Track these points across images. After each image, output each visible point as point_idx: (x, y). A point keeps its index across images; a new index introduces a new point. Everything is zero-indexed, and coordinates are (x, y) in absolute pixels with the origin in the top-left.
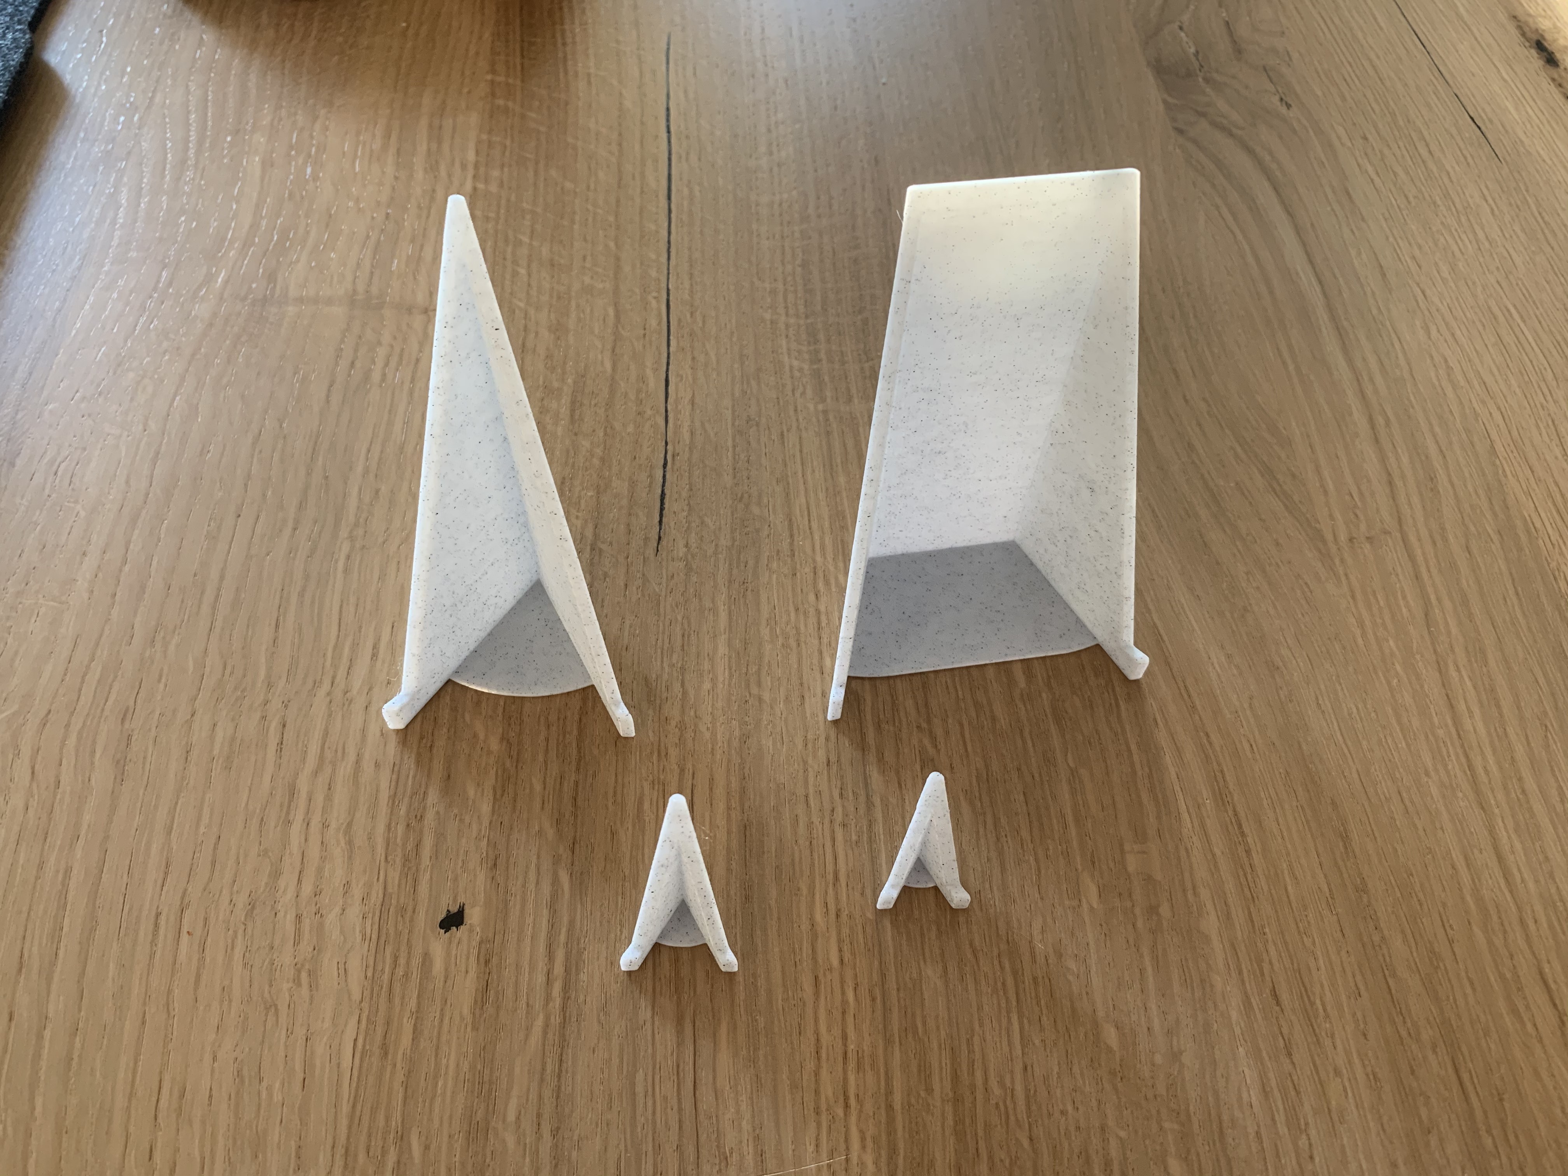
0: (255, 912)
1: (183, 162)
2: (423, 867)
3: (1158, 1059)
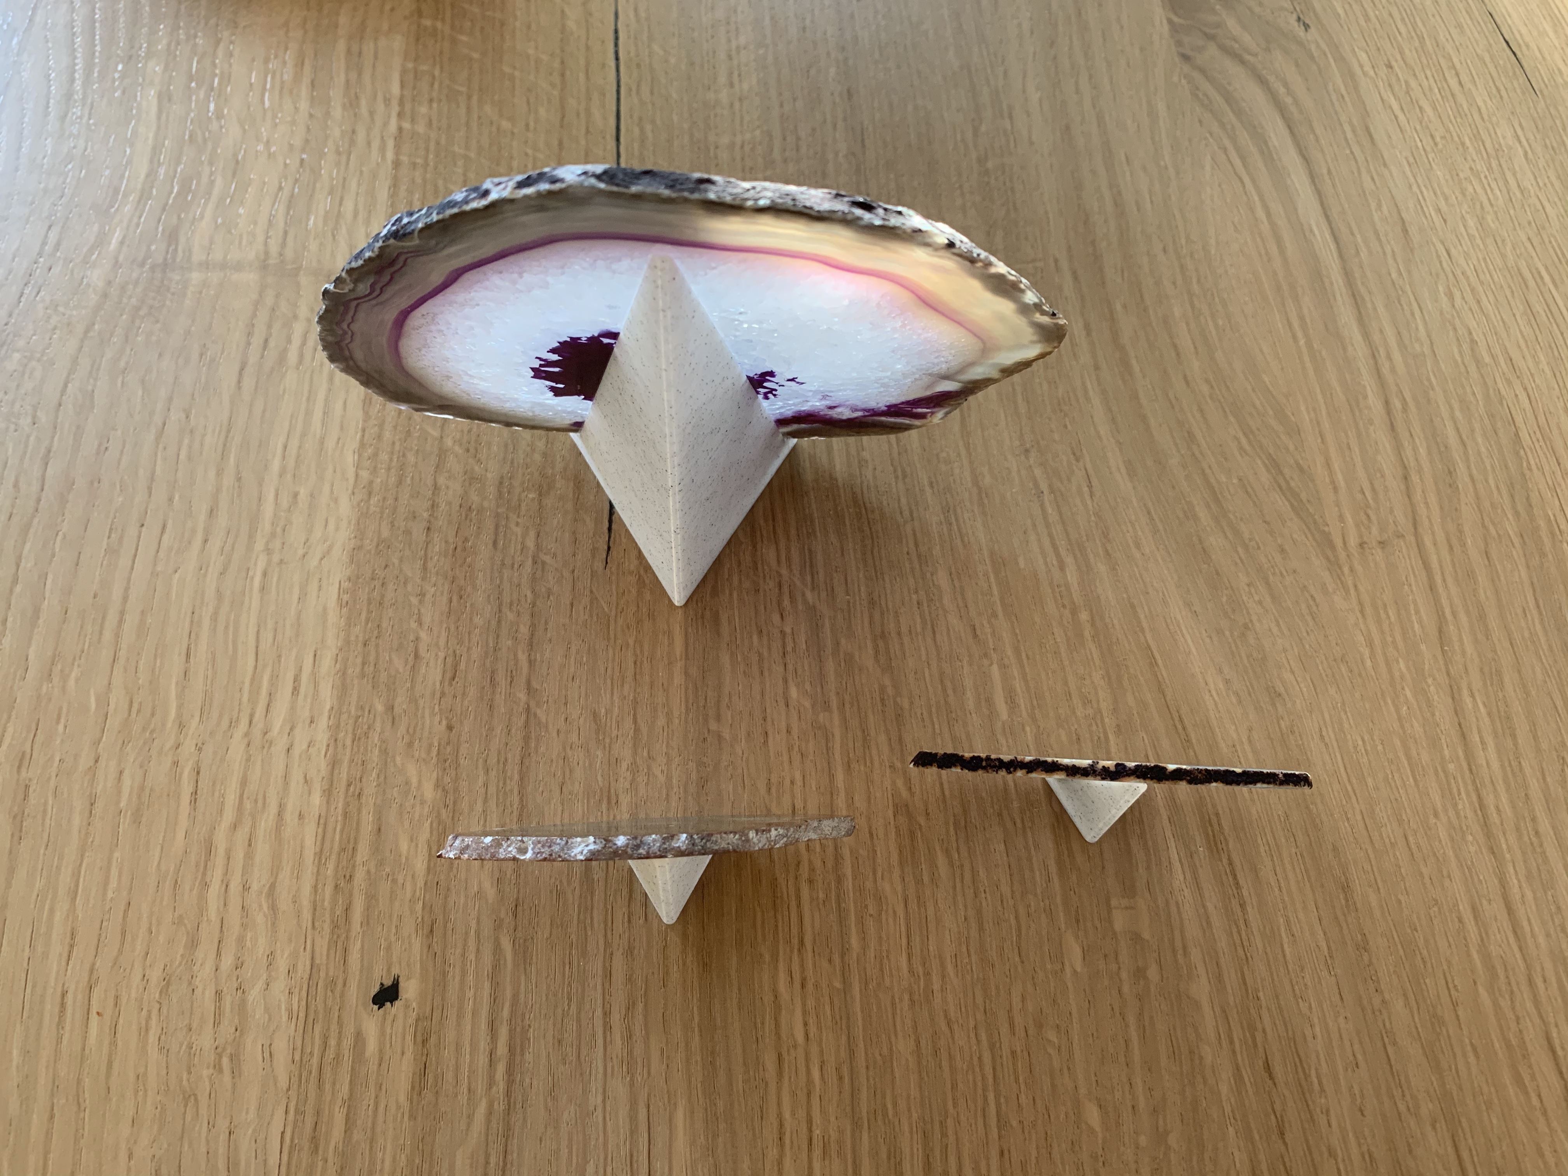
0: (171, 988)
1: (69, 96)
2: (353, 934)
3: (1143, 1140)
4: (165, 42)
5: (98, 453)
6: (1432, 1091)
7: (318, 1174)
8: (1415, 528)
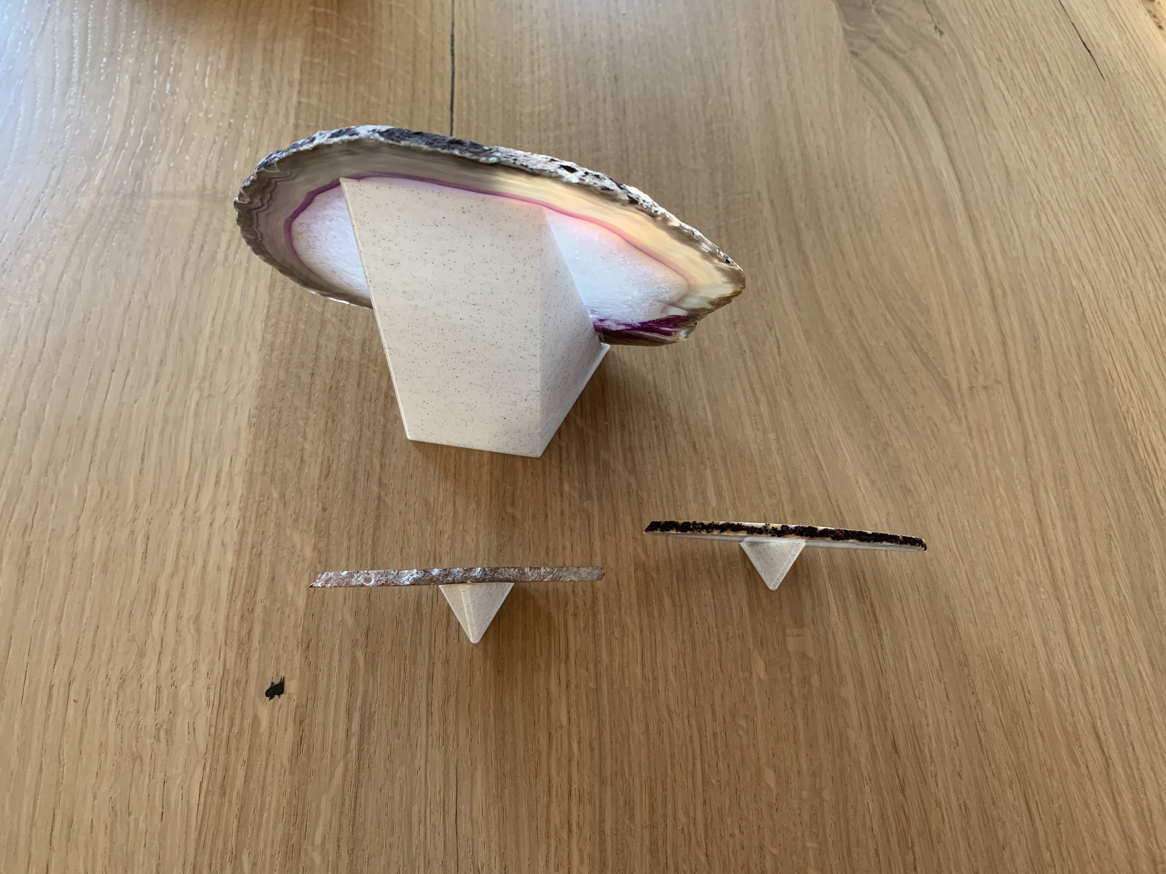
0: (126, 684)
1: (68, 80)
2: (253, 649)
3: (805, 794)
4: (136, 42)
5: (83, 322)
6: (1010, 762)
7: (225, 811)
8: (1010, 377)
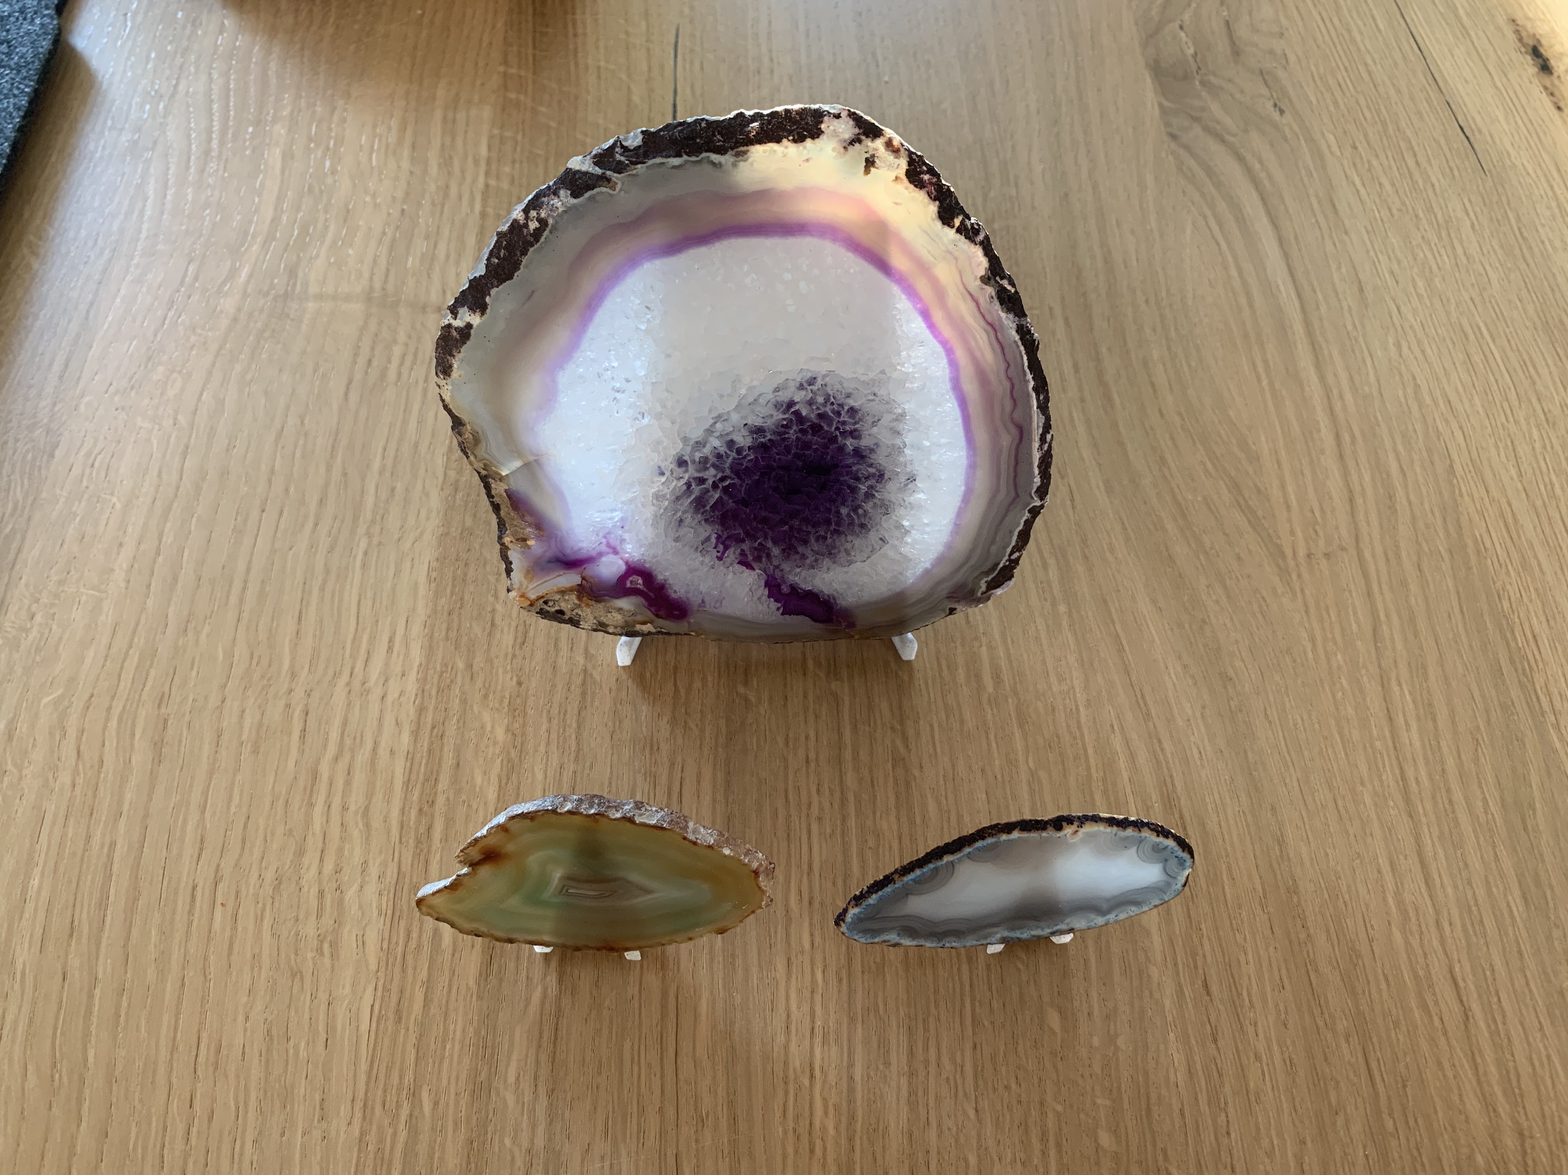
0: (282, 887)
1: (207, 152)
3: (1096, 1041)
4: (289, 109)
5: (227, 450)
6: (1347, 1011)
7: (401, 1040)
8: (1357, 543)
